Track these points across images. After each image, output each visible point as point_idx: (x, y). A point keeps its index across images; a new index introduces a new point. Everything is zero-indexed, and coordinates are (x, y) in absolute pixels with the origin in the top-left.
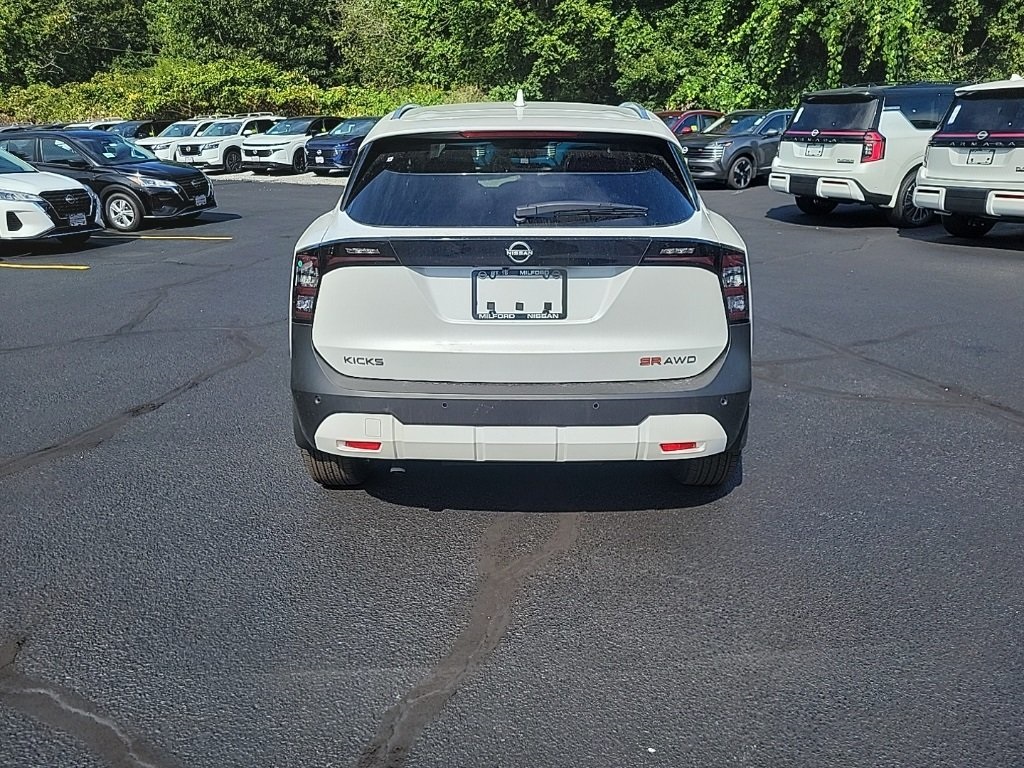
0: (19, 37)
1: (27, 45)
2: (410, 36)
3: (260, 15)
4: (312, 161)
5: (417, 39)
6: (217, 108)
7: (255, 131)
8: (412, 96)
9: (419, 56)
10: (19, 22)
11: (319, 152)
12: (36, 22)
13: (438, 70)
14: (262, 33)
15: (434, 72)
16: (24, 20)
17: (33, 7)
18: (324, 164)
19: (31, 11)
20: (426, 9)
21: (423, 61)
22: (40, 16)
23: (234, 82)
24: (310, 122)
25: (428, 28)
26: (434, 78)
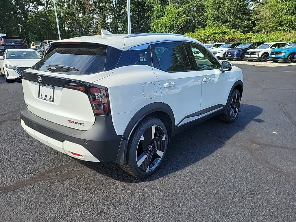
0: (172, 25)
1: (173, 26)
2: (279, 15)
3: (232, 14)
4: (227, 56)
5: (282, 16)
6: (209, 41)
7: (216, 47)
8: (274, 35)
9: (282, 21)
10: (173, 21)
11: (230, 53)
12: (177, 21)
13: (288, 26)
14: (232, 19)
15: (286, 27)
16: (174, 20)
17: (177, 17)
18: (231, 57)
19: (176, 18)
20: (287, 6)
21: (282, 23)
22: (178, 19)
23: (215, 33)
24: (231, 44)
25: (287, 12)
26: (285, 29)
